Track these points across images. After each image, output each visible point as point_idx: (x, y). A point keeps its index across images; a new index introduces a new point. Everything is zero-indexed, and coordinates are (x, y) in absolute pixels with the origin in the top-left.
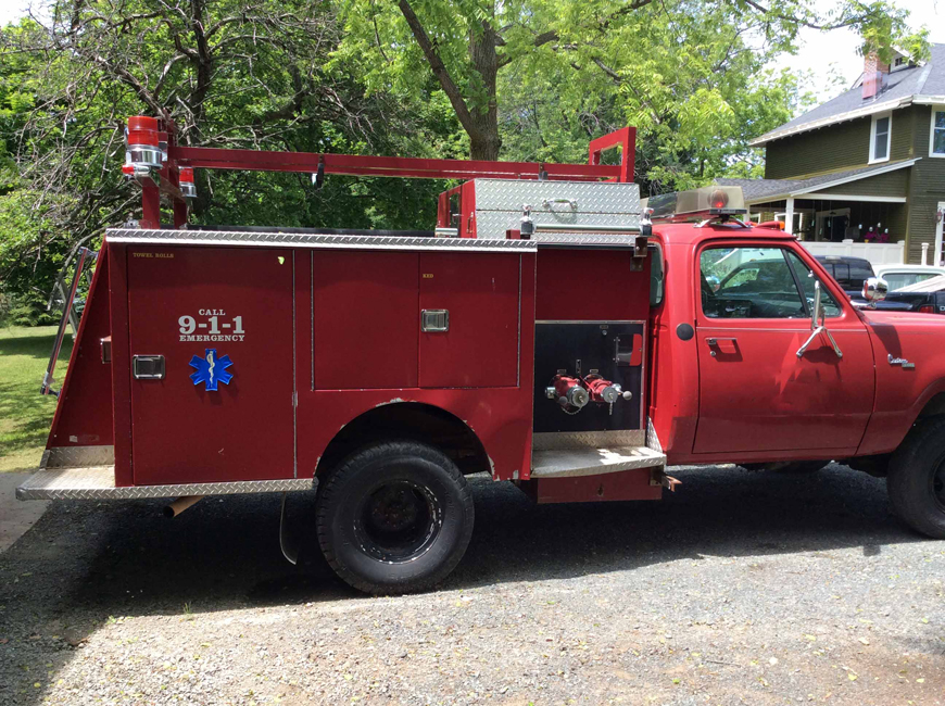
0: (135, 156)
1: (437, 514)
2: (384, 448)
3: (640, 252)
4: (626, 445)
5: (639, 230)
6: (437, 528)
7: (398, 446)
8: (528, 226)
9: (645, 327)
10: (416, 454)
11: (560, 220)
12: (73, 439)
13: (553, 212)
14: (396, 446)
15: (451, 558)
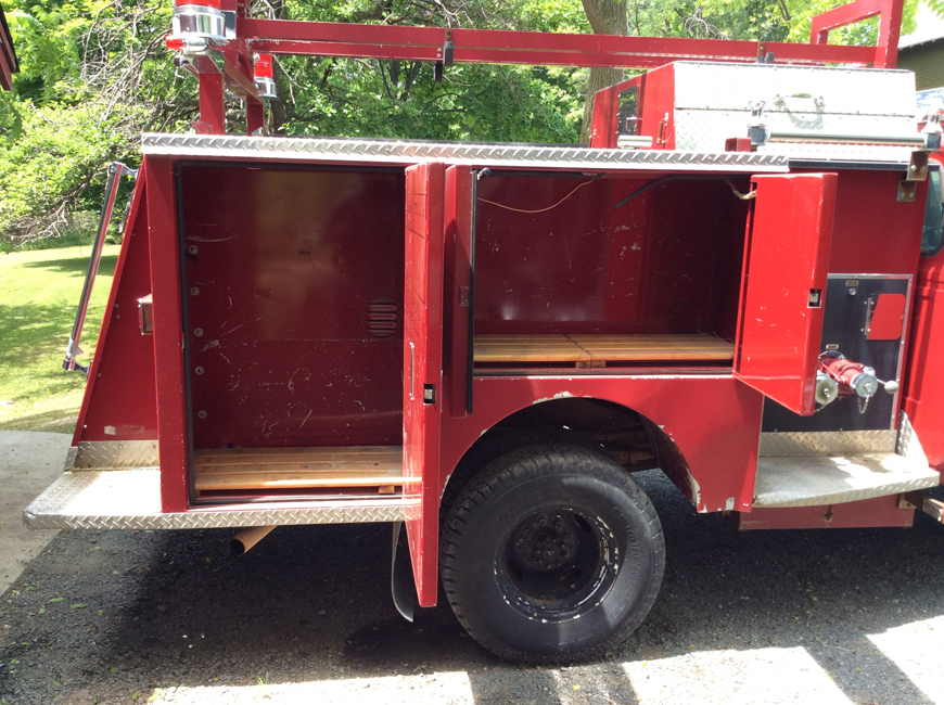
0: (185, 23)
1: (612, 555)
2: (541, 461)
3: (917, 172)
4: (868, 452)
5: (923, 141)
6: (611, 576)
7: (561, 460)
8: (758, 134)
9: (910, 285)
10: (585, 472)
11: (799, 123)
12: (109, 430)
13: (789, 112)
14: (558, 460)
15: (630, 620)
